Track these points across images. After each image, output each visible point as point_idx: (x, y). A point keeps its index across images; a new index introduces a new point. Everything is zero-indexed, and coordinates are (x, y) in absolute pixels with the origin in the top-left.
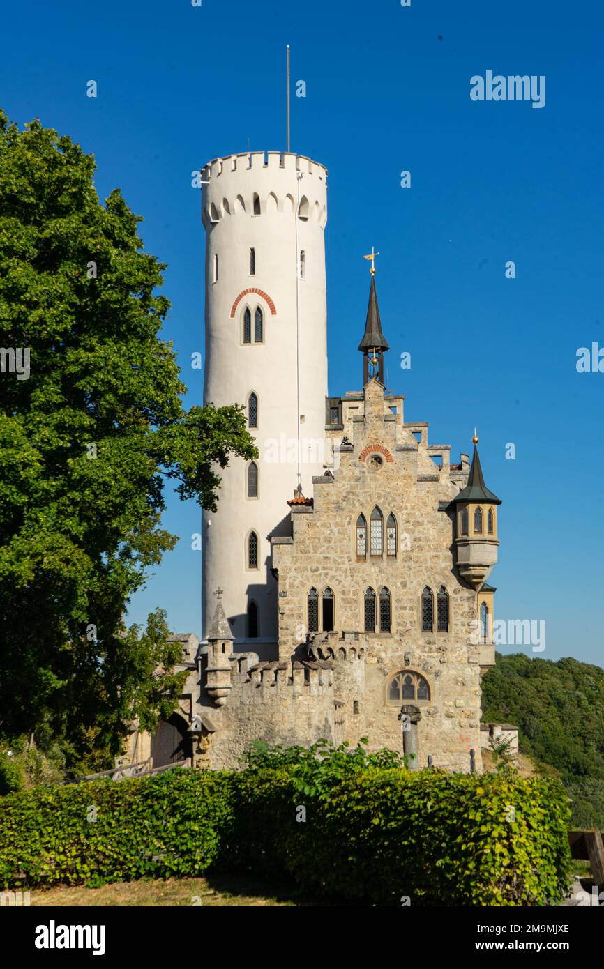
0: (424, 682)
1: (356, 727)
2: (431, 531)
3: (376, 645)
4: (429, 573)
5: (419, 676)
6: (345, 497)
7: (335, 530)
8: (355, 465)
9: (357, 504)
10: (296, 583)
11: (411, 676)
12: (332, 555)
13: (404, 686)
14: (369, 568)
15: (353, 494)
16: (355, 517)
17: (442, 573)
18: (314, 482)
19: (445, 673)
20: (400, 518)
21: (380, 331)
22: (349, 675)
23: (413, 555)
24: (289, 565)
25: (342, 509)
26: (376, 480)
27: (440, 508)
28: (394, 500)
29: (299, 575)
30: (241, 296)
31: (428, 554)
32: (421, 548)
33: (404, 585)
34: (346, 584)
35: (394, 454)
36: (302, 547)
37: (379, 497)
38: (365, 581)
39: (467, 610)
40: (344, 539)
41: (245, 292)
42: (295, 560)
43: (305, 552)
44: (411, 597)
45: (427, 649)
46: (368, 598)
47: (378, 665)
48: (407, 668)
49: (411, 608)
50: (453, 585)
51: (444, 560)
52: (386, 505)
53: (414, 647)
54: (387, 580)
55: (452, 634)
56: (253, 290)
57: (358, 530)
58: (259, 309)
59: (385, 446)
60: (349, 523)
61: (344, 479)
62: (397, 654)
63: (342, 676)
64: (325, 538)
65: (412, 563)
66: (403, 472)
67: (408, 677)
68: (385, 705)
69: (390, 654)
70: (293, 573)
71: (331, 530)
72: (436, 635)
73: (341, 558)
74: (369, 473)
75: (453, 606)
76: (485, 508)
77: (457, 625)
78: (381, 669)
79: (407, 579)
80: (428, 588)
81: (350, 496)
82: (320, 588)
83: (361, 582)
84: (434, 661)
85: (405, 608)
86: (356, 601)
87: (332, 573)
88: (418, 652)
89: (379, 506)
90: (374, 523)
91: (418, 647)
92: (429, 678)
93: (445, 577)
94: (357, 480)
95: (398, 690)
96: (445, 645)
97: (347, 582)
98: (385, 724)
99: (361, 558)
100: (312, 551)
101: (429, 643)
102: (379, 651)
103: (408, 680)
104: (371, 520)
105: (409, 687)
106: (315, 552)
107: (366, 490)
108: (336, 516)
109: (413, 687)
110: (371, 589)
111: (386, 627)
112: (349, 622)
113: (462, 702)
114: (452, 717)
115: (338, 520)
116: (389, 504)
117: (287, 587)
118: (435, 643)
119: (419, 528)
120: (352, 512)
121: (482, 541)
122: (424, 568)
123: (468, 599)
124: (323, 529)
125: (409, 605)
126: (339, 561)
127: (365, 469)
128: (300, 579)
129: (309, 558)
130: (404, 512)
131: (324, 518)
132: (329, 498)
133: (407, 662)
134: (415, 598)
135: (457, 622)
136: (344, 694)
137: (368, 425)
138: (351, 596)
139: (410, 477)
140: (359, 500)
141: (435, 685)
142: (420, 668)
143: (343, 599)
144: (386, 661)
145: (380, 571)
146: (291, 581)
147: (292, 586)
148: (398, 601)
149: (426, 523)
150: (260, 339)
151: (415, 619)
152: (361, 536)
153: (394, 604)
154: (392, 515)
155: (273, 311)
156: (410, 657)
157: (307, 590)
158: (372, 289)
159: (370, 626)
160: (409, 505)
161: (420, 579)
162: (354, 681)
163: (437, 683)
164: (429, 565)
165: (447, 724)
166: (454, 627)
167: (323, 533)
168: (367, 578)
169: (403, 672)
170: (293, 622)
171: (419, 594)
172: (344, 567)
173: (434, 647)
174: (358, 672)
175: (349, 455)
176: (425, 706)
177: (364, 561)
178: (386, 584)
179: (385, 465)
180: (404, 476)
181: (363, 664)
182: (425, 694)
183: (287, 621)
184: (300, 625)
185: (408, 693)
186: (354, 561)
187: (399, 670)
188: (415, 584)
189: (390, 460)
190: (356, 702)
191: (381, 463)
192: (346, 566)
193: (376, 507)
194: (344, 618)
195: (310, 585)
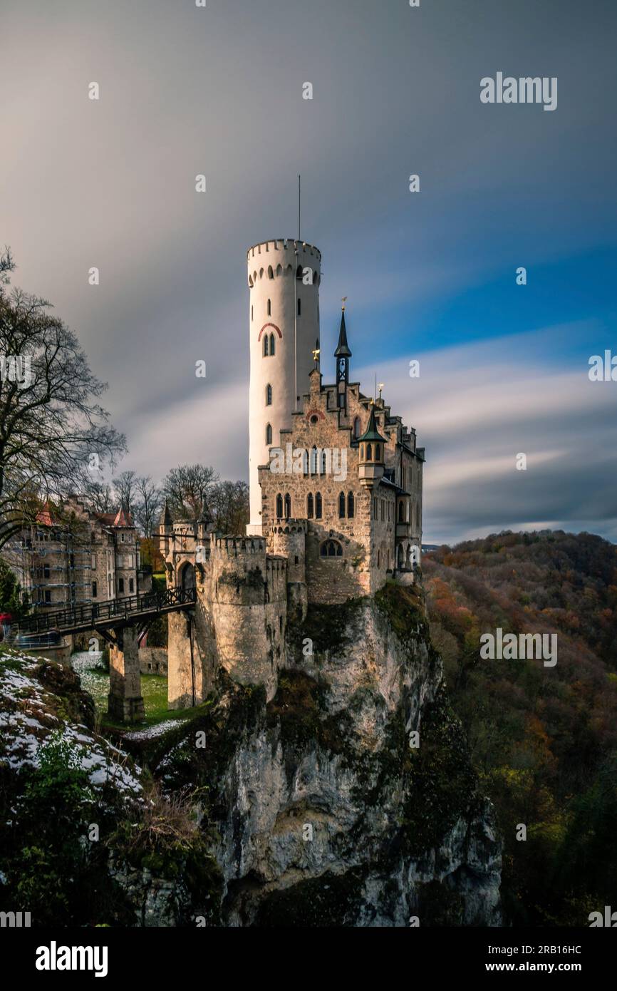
0: (340, 547)
1: (296, 571)
3: (313, 525)
4: (343, 484)
5: (338, 543)
6: (298, 441)
8: (304, 422)
9: (304, 445)
10: (271, 491)
11: (333, 543)
13: (329, 549)
14: (310, 481)
15: (302, 439)
17: (350, 484)
18: (281, 433)
19: (351, 541)
21: (346, 345)
22: (292, 542)
24: (267, 481)
26: (315, 430)
27: (351, 445)
28: (325, 443)
29: (272, 486)
30: (262, 330)
33: (330, 491)
34: (298, 492)
35: (325, 414)
37: (316, 440)
38: (308, 489)
39: (364, 504)
41: (264, 327)
42: (270, 477)
44: (332, 498)
45: (342, 527)
46: (310, 499)
47: (314, 537)
48: (331, 538)
49: (334, 505)
50: (356, 491)
51: (351, 477)
53: (335, 526)
54: (321, 489)
55: (356, 519)
56: (270, 324)
58: (272, 336)
59: (320, 410)
61: (297, 430)
62: (326, 530)
63: (288, 543)
66: (330, 425)
67: (331, 543)
68: (318, 559)
69: (321, 530)
70: (269, 485)
72: (346, 519)
73: (295, 476)
74: (311, 427)
75: (356, 503)
76: (373, 444)
77: (358, 514)
78: (316, 539)
79: (331, 488)
80: (342, 493)
81: (300, 441)
82: (283, 493)
83: (306, 490)
84: (347, 535)
85: (330, 505)
86: (303, 501)
87: (289, 485)
88: (336, 529)
89: (317, 446)
91: (337, 526)
92: (342, 544)
93: (353, 486)
94: (305, 431)
95: (326, 551)
96: (352, 525)
97: (298, 490)
98: (318, 569)
99: (306, 476)
101: (343, 524)
102: (315, 529)
105: (332, 549)
107: (310, 437)
109: (334, 549)
111: (319, 516)
112: (299, 512)
114: (354, 566)
116: (322, 445)
117: (266, 493)
118: (346, 524)
121: (371, 465)
123: (364, 499)
125: (332, 503)
126: (294, 478)
127: (309, 425)
128: (273, 489)
129: (278, 476)
132: (289, 442)
133: (331, 535)
134: (335, 498)
135: (358, 512)
136: (289, 553)
137: (311, 398)
138: (300, 498)
139: (334, 428)
140: (305, 443)
141: (346, 548)
142: (338, 538)
143: (296, 500)
144: (319, 534)
145: (316, 484)
146: (268, 489)
147: (268, 492)
148: (326, 500)
150: (272, 353)
151: (335, 510)
153: (323, 502)
155: (281, 336)
156: (332, 532)
157: (275, 495)
159: (310, 515)
160: (332, 445)
161: (338, 488)
162: (295, 545)
163: (347, 546)
166: (356, 515)
168: (308, 487)
169: (329, 541)
170: (270, 513)
171: (338, 496)
172: (296, 481)
173: (345, 527)
174: (299, 541)
175: (300, 416)
176: (340, 560)
177: (308, 478)
178: (319, 491)
179: (321, 421)
180: (331, 427)
181: (303, 536)
182: (340, 553)
183: (266, 512)
184: (273, 514)
185: (332, 553)
186: (301, 478)
187: (326, 540)
188: (335, 490)
189: (323, 418)
190: (297, 557)
191: (317, 420)
192: (298, 481)
193: (315, 446)
194: (296, 511)
195: (278, 492)
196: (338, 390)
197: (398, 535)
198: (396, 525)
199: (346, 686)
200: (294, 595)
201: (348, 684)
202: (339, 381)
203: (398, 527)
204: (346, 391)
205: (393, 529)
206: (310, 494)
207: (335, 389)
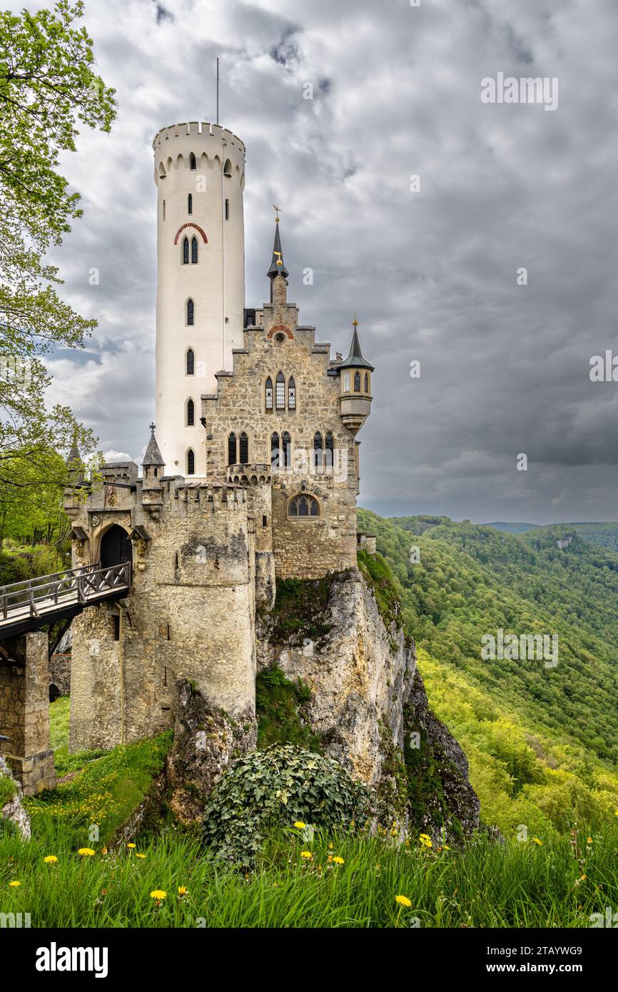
0: (315, 502)
1: (265, 535)
2: (321, 390)
3: (280, 475)
4: (320, 422)
5: (312, 498)
6: (257, 365)
7: (250, 389)
8: (265, 340)
9: (266, 370)
10: (220, 429)
11: (306, 498)
12: (247, 408)
13: (300, 506)
14: (275, 418)
15: (263, 362)
16: (264, 379)
17: (329, 422)
18: (234, 353)
19: (331, 496)
20: (298, 381)
22: (260, 496)
23: (308, 408)
24: (214, 415)
25: (255, 374)
26: (280, 351)
27: (328, 373)
28: (294, 367)
29: (221, 423)
30: (180, 231)
31: (319, 407)
32: (314, 404)
33: (301, 431)
34: (258, 430)
35: (294, 333)
36: (224, 402)
37: (283, 365)
38: (271, 428)
39: (347, 449)
40: (256, 396)
41: (185, 226)
42: (219, 411)
43: (227, 405)
44: (306, 440)
45: (317, 478)
46: (274, 439)
47: (281, 491)
48: (303, 492)
50: (337, 431)
51: (331, 413)
52: (288, 371)
53: (308, 476)
54: (289, 427)
56: (191, 225)
57: (268, 390)
58: (194, 239)
59: (287, 326)
60: (260, 384)
61: (256, 351)
62: (296, 482)
63: (254, 497)
64: (242, 395)
65: (307, 414)
66: (301, 346)
67: (304, 498)
68: (286, 519)
69: (290, 482)
70: (217, 422)
71: (246, 389)
73: (254, 410)
74: (275, 346)
75: (337, 446)
76: (363, 372)
78: (283, 494)
79: (303, 426)
80: (318, 433)
81: (261, 364)
82: (238, 432)
83: (269, 428)
84: (323, 488)
85: (301, 447)
86: (265, 443)
87: (246, 421)
88: (311, 481)
89: (282, 372)
90: (279, 384)
91: (311, 476)
92: (319, 499)
93: (332, 425)
94: (266, 352)
95: (296, 509)
97: (258, 429)
98: (286, 532)
99: (268, 411)
100: (231, 404)
102: (282, 479)
104: (277, 382)
105: (304, 506)
106: (234, 406)
107: (274, 359)
108: (250, 378)
109: (307, 506)
110: (275, 433)
112: (260, 458)
113: (343, 516)
114: (336, 528)
115: (252, 381)
116: (290, 370)
117: (213, 432)
119: (314, 388)
120: (262, 375)
121: (360, 397)
122: (316, 418)
123: (349, 441)
124: (241, 388)
125: (305, 446)
126: (253, 412)
127: (272, 344)
128: (223, 426)
129: (229, 410)
130: (301, 376)
131: (241, 380)
132: (246, 364)
133: (303, 488)
134: (309, 440)
136: (255, 511)
137: (274, 310)
138: (262, 438)
139: (306, 350)
140: (267, 367)
141: (323, 504)
142: (313, 492)
143: (255, 441)
144: (287, 487)
145: (283, 421)
146: (216, 427)
147: (216, 431)
148: (295, 442)
149: (318, 384)
150: (195, 261)
152: (269, 394)
153: (292, 444)
154: (292, 378)
155: (206, 241)
156: (305, 484)
157: (227, 434)
160: (305, 371)
161: (312, 426)
162: (263, 501)
163: (325, 503)
164: (320, 416)
165: (332, 533)
167: (240, 391)
168: (273, 425)
169: (300, 495)
170: (217, 458)
171: (312, 438)
172: (256, 417)
173: (322, 477)
174: (266, 495)
175: (260, 332)
176: (316, 520)
177: (271, 413)
178: (287, 430)
179: (288, 341)
180: (302, 349)
181: (270, 489)
182: (316, 511)
183: (213, 457)
184: (224, 460)
185: (304, 511)
186: (263, 413)
187: (297, 494)
188: (309, 430)
189: (291, 337)
190: (265, 518)
191: (283, 339)
192: (258, 416)
193: (280, 372)
194: (255, 456)
195: (230, 430)
199: (335, 694)
200: (263, 570)
201: (337, 691)
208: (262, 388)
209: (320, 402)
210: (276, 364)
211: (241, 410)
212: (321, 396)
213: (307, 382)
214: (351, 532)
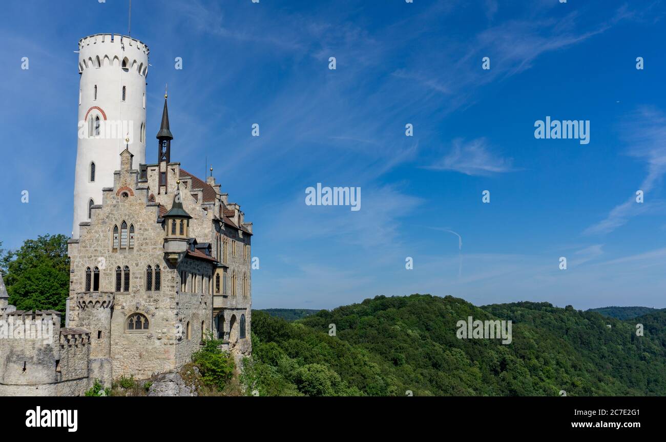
0: (146, 320)
1: (99, 346)
2: (152, 234)
3: (121, 299)
4: (151, 258)
5: (144, 316)
6: (108, 216)
7: (102, 235)
8: (114, 198)
9: (114, 220)
10: (80, 265)
11: (140, 316)
12: (99, 249)
13: (136, 322)
14: (119, 255)
15: (112, 214)
16: (112, 227)
17: (157, 258)
19: (157, 314)
20: (136, 227)
21: (168, 128)
22: (96, 316)
23: (142, 248)
24: (76, 255)
25: (106, 223)
27: (158, 221)
28: (134, 217)
29: (81, 260)
30: (88, 113)
31: (150, 247)
32: (147, 244)
33: (137, 265)
34: (106, 265)
35: (135, 192)
36: (84, 244)
38: (116, 263)
39: (170, 278)
40: (106, 239)
41: (91, 109)
42: (80, 251)
43: (85, 247)
44: (140, 271)
45: (148, 301)
46: (118, 272)
47: (121, 310)
48: (137, 312)
49: (140, 278)
50: (163, 265)
51: (159, 251)
52: (129, 220)
53: (141, 299)
54: (128, 262)
55: (162, 292)
56: (95, 107)
57: (115, 235)
58: (98, 118)
59: (130, 187)
60: (109, 230)
61: (107, 206)
62: (132, 303)
63: (91, 317)
64: (96, 239)
65: (141, 252)
66: (139, 201)
67: (138, 316)
68: (124, 333)
69: (128, 304)
70: (78, 259)
71: (99, 235)
72: (153, 292)
73: (104, 250)
74: (121, 202)
75: (162, 276)
76: (178, 221)
77: (165, 287)
78: (123, 313)
79: (139, 261)
80: (149, 267)
81: (110, 216)
82: (92, 267)
84: (152, 308)
85: (137, 278)
86: (111, 274)
87: (98, 258)
88: (143, 303)
89: (126, 221)
90: (123, 230)
91: (143, 299)
92: (149, 317)
93: (159, 260)
94: (115, 206)
95: (133, 324)
96: (158, 298)
98: (124, 343)
101: (149, 297)
102: (122, 302)
103: (139, 318)
104: (121, 228)
105: (139, 322)
106: (90, 247)
107: (119, 212)
108: (102, 227)
109: (141, 322)
111: (127, 289)
112: (107, 286)
113: (165, 330)
114: (160, 339)
115: (103, 229)
116: (131, 219)
117: (75, 267)
118: (152, 297)
119: (147, 232)
120: (110, 224)
121: (175, 239)
122: (148, 255)
123: (171, 272)
124: (96, 234)
125: (139, 276)
126: (103, 252)
127: (119, 200)
128: (82, 262)
129: (87, 250)
130: (139, 224)
131: (96, 228)
132: (99, 216)
133: (137, 308)
134: (142, 272)
135: (165, 285)
136: (91, 327)
137: (121, 176)
138: (109, 271)
139: (143, 204)
140: (115, 218)
141: (152, 321)
142: (144, 311)
143: (104, 274)
144: (126, 308)
145: (124, 257)
146: (77, 264)
147: (77, 266)
148: (133, 273)
149: (150, 229)
151: (142, 284)
152: (116, 238)
153: (131, 275)
154: (132, 226)
155: (105, 119)
156: (139, 305)
157: (85, 269)
158: (166, 106)
159: (118, 289)
160: (141, 220)
161: (145, 261)
162: (99, 320)
163: (153, 319)
164: (151, 253)
165: (158, 342)
166: (163, 288)
167: (95, 236)
168: (117, 261)
169: (135, 314)
170: (77, 286)
171: (145, 269)
172: (106, 255)
173: (152, 299)
174: (103, 315)
175: (111, 193)
176: (147, 333)
177: (117, 252)
178: (127, 264)
179: (130, 197)
180: (140, 204)
181: (108, 310)
182: (146, 326)
183: (74, 286)
184: (81, 288)
185: (139, 326)
186: (110, 252)
187: (133, 313)
188: (143, 263)
189: (132, 195)
190: (100, 332)
191: (127, 196)
192: (107, 254)
193: (124, 222)
194: (104, 284)
195: (87, 265)
196: (160, 169)
197: (214, 307)
198: (213, 296)
200: (96, 372)
202: (161, 160)
203: (214, 298)
204: (167, 170)
205: (209, 301)
206: (119, 267)
207: (157, 168)
208: (111, 234)
209: (151, 243)
210: (121, 215)
211: (95, 250)
212: (152, 238)
213: (143, 228)
214: (171, 342)
